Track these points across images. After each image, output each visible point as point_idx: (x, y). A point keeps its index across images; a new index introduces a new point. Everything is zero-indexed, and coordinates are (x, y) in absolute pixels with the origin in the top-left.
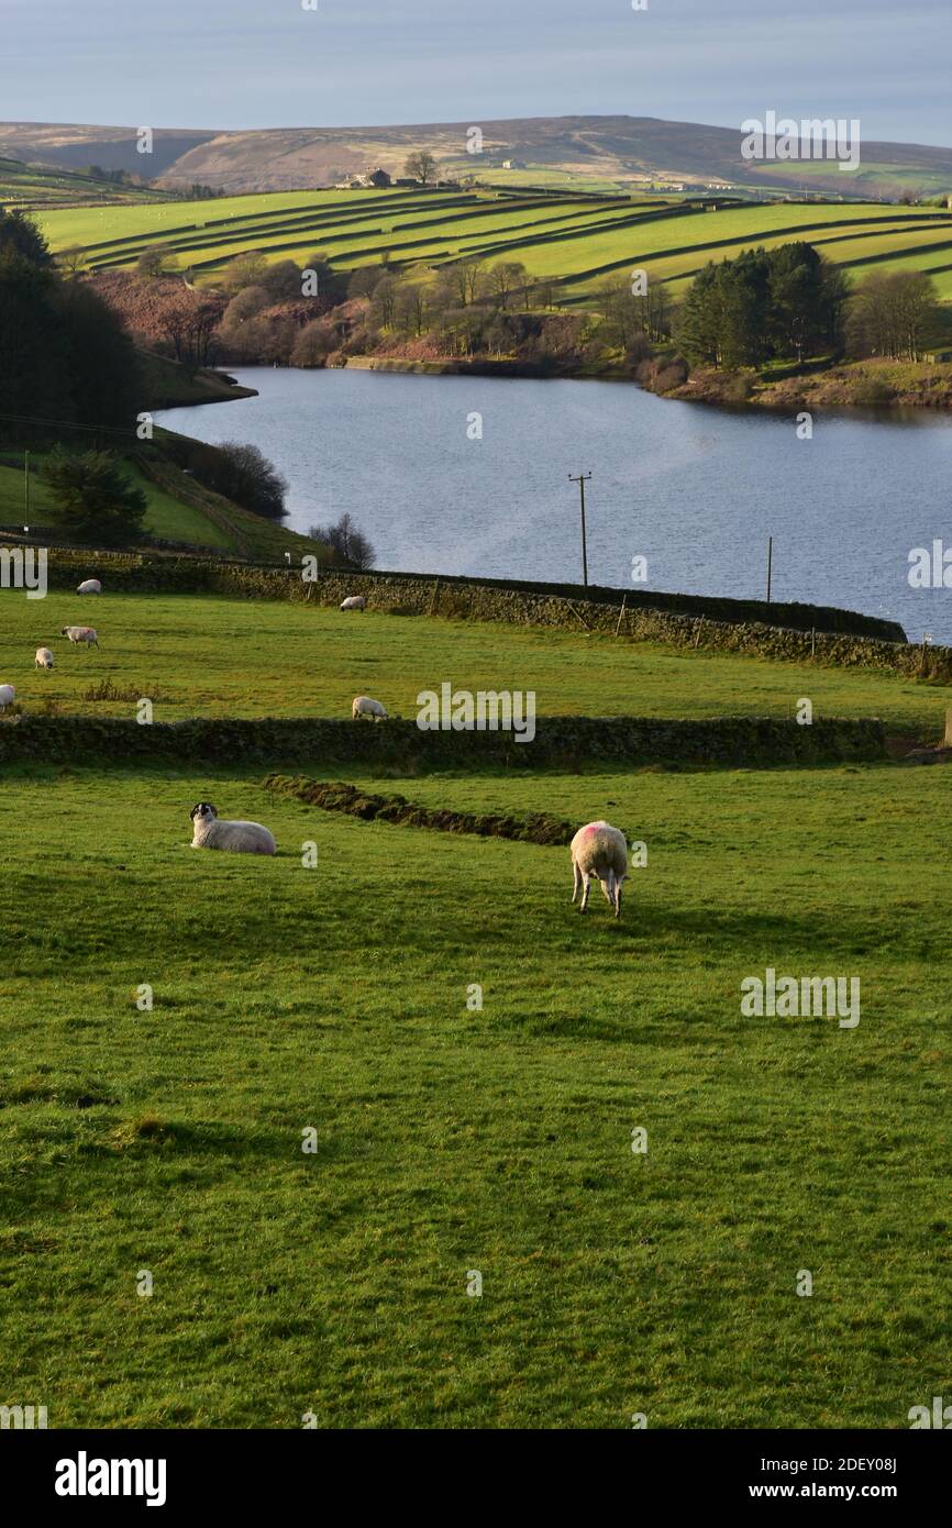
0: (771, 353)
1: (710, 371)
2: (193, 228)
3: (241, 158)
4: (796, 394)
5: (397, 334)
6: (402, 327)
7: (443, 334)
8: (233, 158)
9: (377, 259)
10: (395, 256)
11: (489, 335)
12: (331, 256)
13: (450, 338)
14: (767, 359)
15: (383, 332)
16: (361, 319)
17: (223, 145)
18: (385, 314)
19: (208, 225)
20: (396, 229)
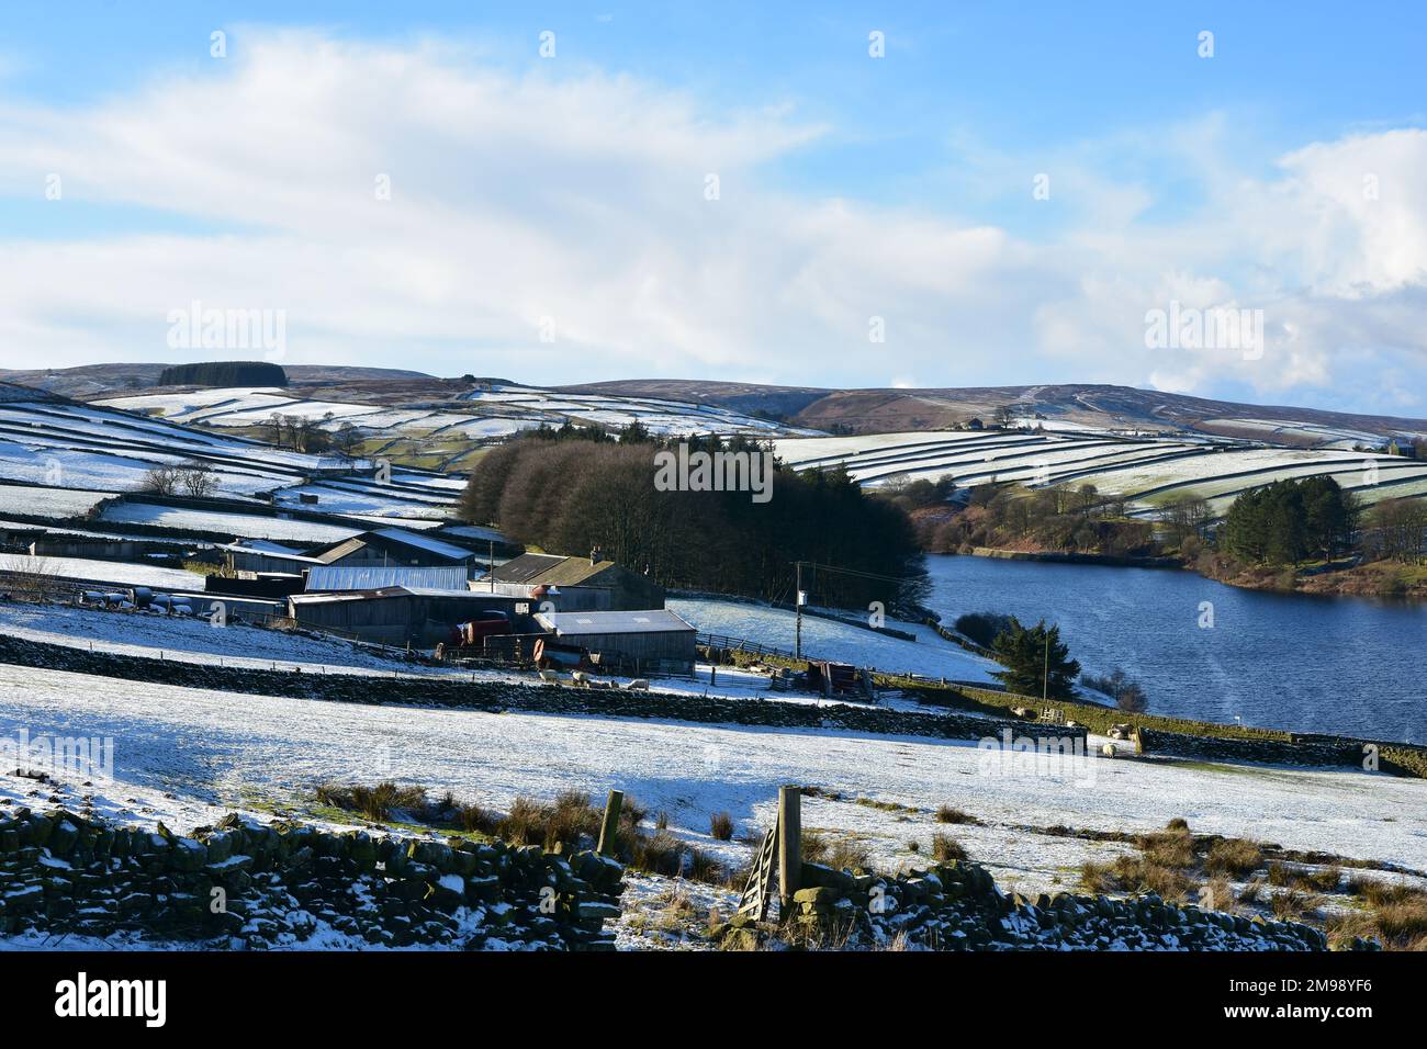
0: (1305, 555)
1: (1258, 567)
2: (851, 455)
3: (850, 408)
4: (1331, 586)
5: (1009, 533)
6: (1014, 527)
7: (1044, 534)
8: (844, 408)
9: (988, 479)
10: (1000, 478)
11: (1077, 536)
12: (955, 476)
13: (1050, 537)
14: (1304, 559)
15: (999, 530)
16: (979, 521)
17: (837, 399)
18: (999, 517)
19: (861, 453)
20: (996, 459)
